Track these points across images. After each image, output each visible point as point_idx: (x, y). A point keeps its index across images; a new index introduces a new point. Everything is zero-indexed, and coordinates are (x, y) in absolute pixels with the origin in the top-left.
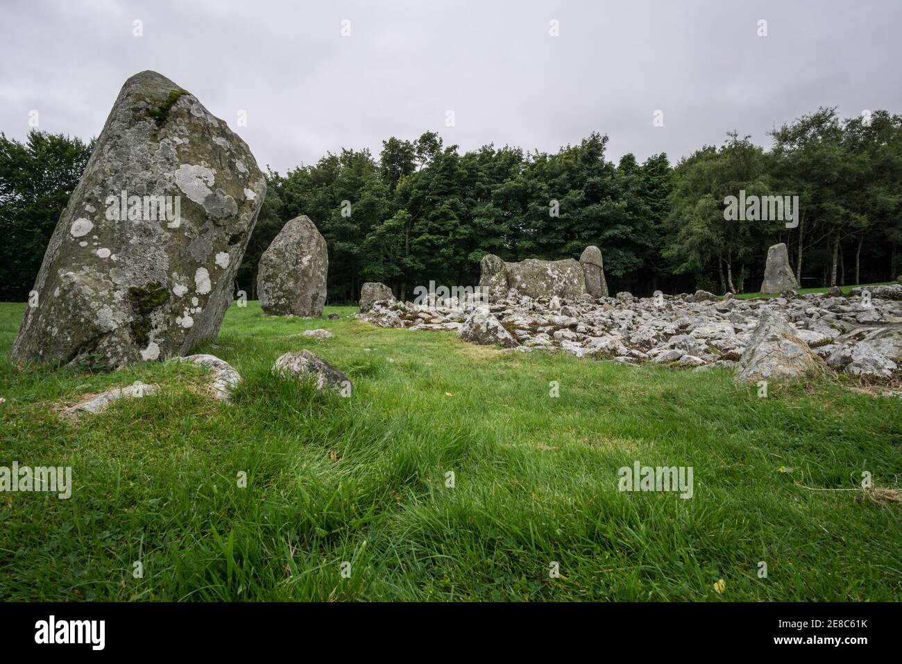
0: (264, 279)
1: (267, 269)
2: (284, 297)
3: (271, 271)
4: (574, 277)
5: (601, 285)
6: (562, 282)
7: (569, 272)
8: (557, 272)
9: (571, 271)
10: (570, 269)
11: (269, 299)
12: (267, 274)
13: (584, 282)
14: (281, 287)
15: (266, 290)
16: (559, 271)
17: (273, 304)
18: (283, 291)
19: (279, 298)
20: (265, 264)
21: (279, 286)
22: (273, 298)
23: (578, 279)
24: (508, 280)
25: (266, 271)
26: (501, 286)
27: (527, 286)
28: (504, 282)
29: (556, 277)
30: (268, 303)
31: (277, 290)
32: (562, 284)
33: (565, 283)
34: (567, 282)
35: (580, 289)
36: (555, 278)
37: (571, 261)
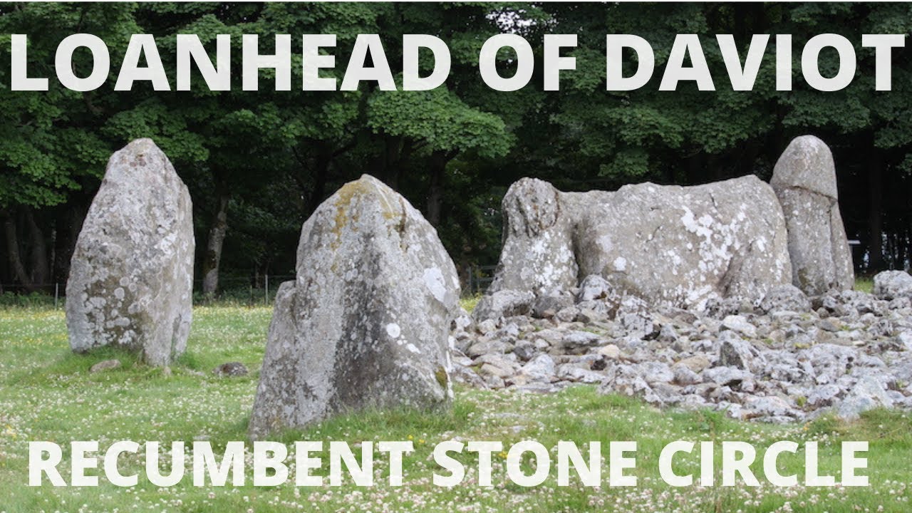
0: (86, 291)
1: (95, 268)
2: (131, 327)
3: (103, 274)
4: (756, 231)
5: (834, 251)
6: (724, 247)
7: (741, 216)
8: (707, 219)
9: (748, 213)
10: (744, 206)
11: (96, 332)
12: (94, 279)
13: (785, 245)
14: (126, 304)
15: (90, 315)
16: (713, 216)
17: (104, 342)
18: (130, 317)
19: (119, 331)
20: (90, 260)
21: (120, 305)
22: (106, 330)
23: (768, 236)
24: (576, 249)
25: (93, 274)
26: (559, 266)
27: (628, 264)
28: (565, 254)
29: (708, 233)
30: (92, 341)
31: (115, 312)
32: (722, 252)
33: (730, 249)
34: (737, 246)
35: (775, 266)
36: (704, 237)
37: (749, 183)
